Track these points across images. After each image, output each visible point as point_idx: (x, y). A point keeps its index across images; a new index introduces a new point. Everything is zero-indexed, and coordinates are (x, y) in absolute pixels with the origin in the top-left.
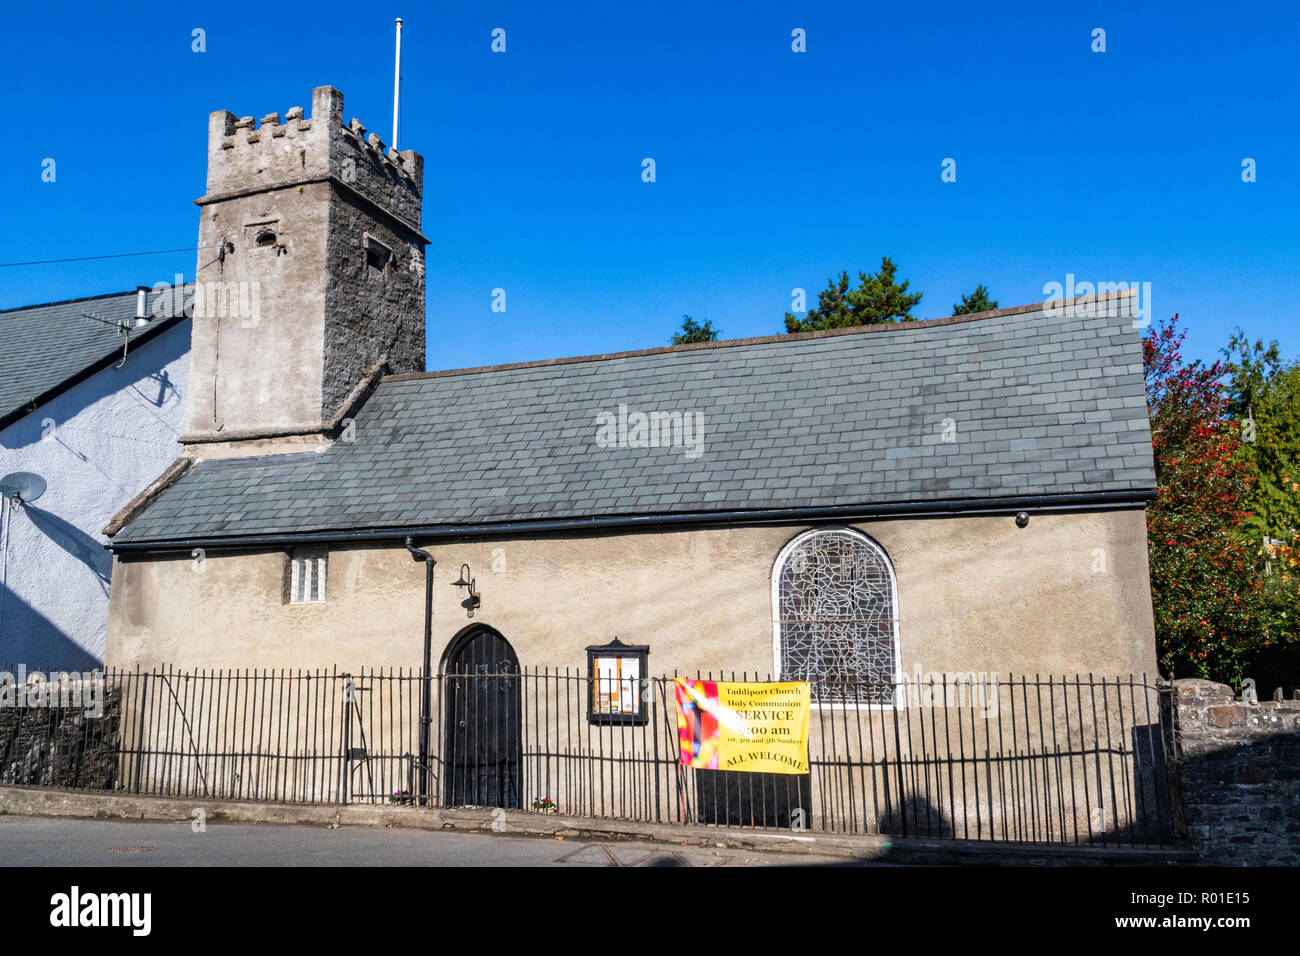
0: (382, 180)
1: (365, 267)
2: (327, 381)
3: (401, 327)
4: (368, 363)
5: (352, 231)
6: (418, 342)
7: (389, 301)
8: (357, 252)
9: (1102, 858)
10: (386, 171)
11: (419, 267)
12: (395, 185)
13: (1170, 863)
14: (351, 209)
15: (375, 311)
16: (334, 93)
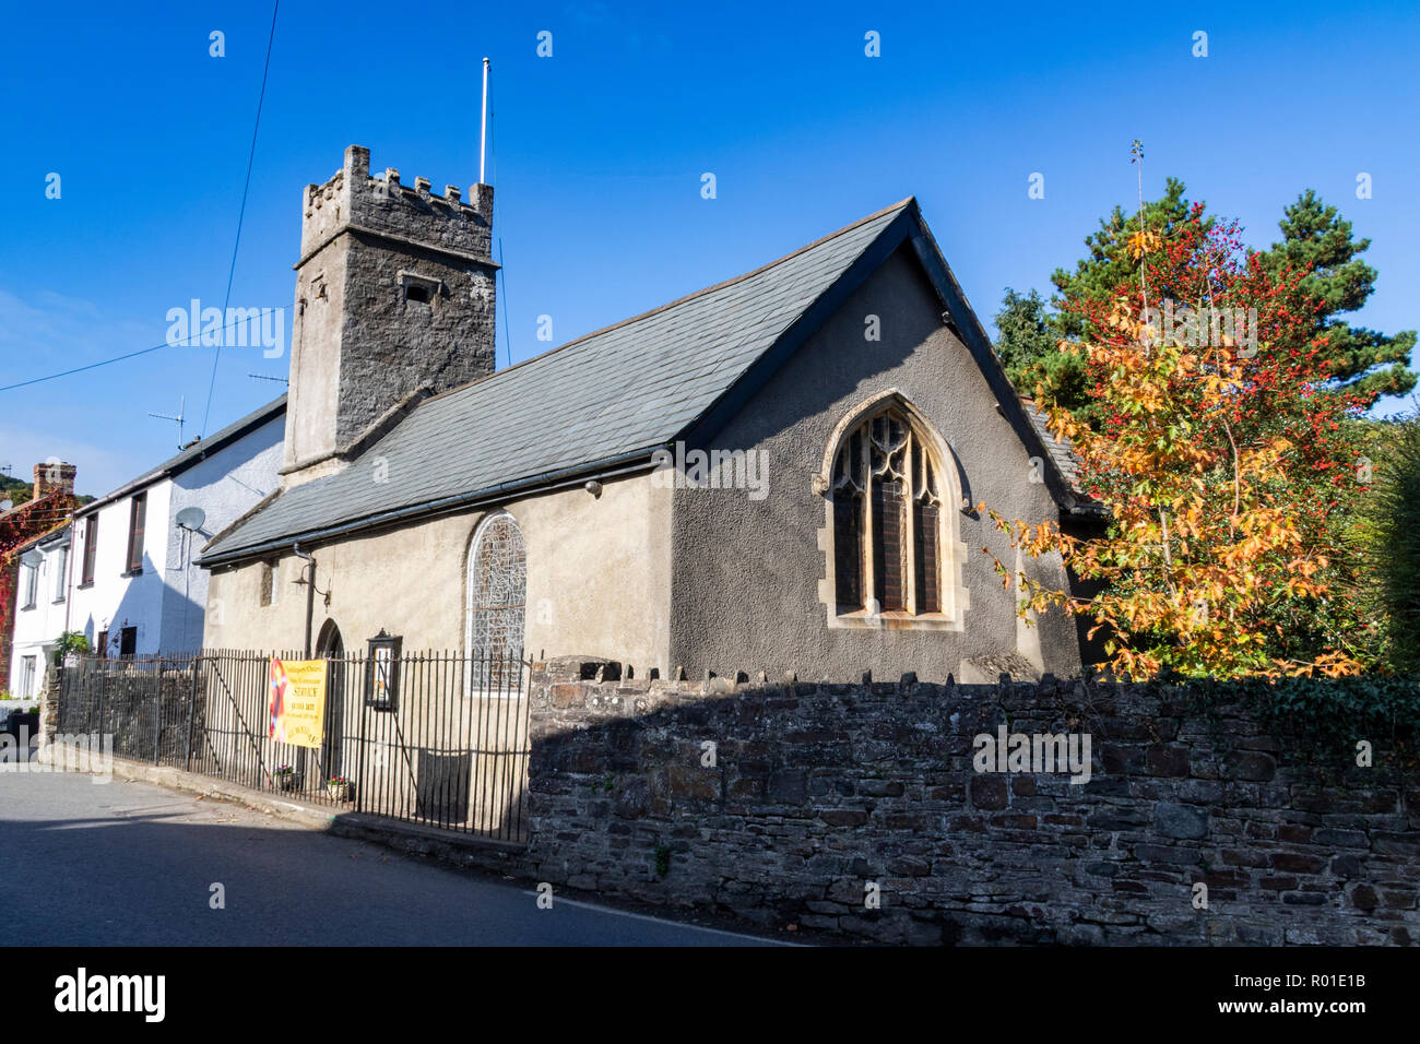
0: (429, 218)
1: (401, 302)
2: (342, 411)
3: (454, 352)
4: (402, 389)
5: (381, 272)
6: (482, 364)
7: (437, 329)
8: (389, 290)
9: (451, 843)
10: (434, 209)
11: (485, 293)
12: (449, 220)
13: (500, 854)
14: (380, 252)
15: (415, 341)
16: (356, 151)
